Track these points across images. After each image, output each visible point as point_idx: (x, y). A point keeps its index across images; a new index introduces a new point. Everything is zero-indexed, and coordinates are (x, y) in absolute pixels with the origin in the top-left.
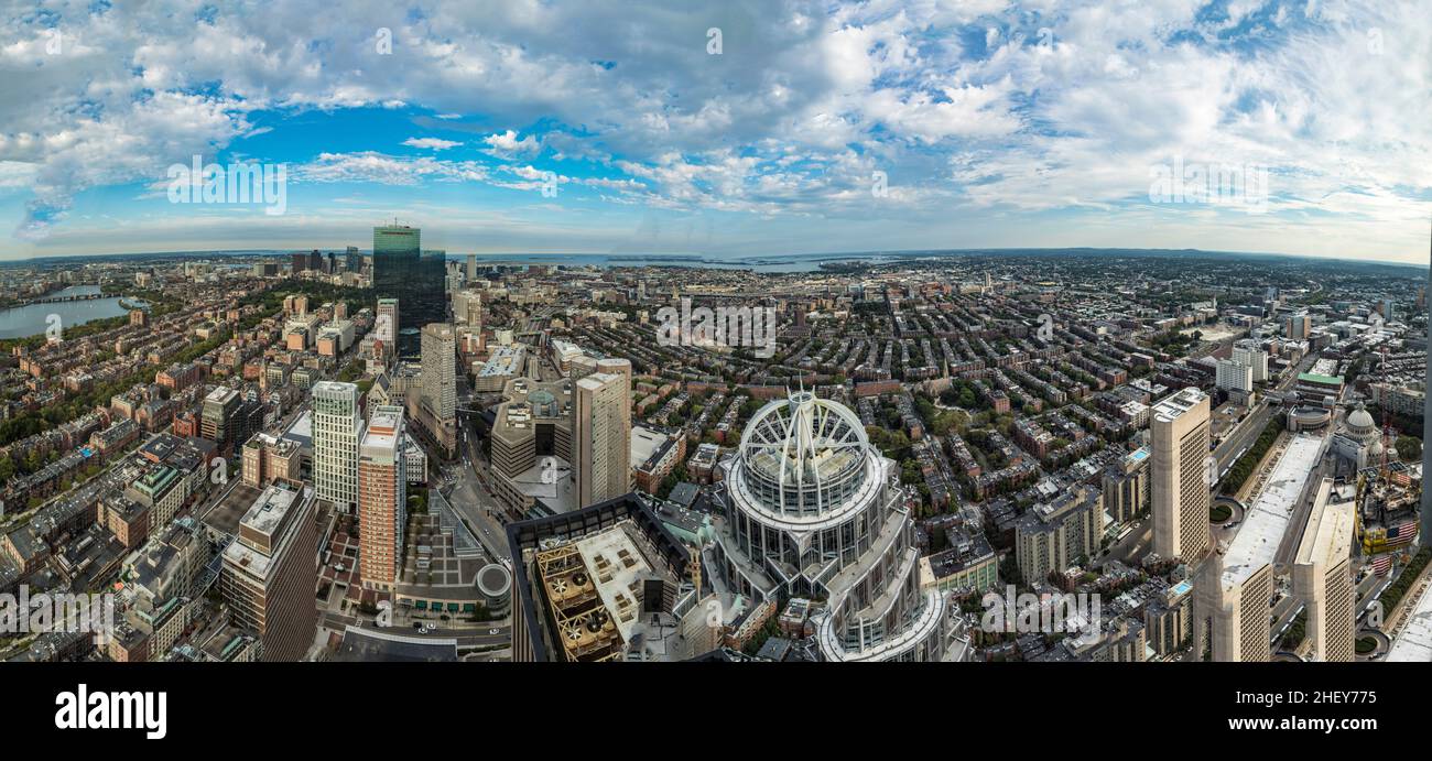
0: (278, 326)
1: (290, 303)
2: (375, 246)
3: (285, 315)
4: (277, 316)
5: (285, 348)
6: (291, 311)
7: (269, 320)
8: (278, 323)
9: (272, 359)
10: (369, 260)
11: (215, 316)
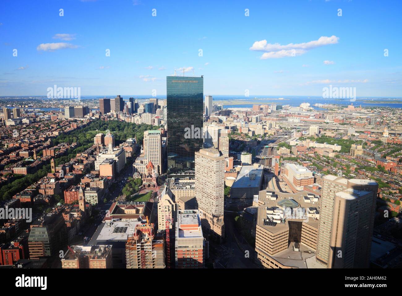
0: (91, 159)
1: (100, 139)
2: (168, 91)
3: (95, 149)
4: (89, 150)
5: (98, 176)
6: (101, 146)
7: (83, 154)
8: (91, 156)
9: (88, 185)
10: (163, 103)
11: (31, 154)
